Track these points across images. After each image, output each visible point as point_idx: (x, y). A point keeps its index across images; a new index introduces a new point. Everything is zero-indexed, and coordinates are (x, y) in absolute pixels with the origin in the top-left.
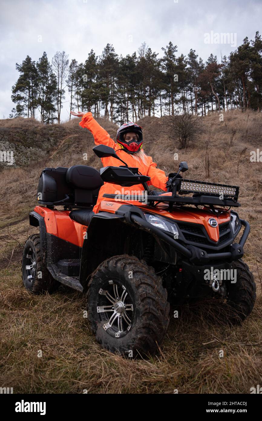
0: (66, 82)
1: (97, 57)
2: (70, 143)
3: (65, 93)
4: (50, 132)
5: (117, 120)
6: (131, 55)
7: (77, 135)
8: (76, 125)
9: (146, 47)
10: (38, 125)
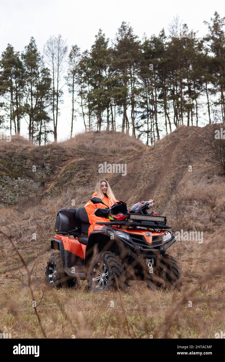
0: (64, 79)
1: (108, 39)
2: (74, 171)
3: (63, 95)
4: (45, 155)
5: (141, 129)
6: (157, 36)
7: (82, 159)
8: (81, 144)
9: (179, 22)
10: (28, 145)
